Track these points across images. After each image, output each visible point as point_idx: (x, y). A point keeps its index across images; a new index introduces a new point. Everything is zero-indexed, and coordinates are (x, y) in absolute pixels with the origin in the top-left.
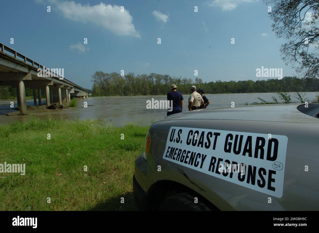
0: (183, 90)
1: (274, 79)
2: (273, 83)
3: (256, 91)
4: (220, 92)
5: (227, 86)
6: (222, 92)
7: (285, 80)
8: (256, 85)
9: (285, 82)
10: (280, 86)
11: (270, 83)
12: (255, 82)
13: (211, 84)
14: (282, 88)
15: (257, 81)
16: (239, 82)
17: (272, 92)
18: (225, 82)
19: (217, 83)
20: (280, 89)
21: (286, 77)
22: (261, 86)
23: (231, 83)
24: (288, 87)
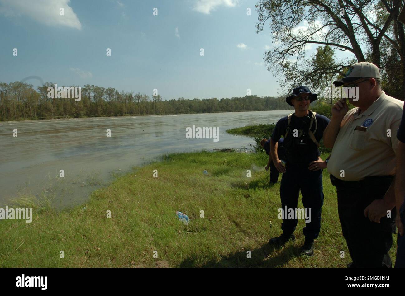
0: (137, 110)
1: (237, 98)
2: (237, 102)
3: (221, 111)
4: (184, 112)
5: (191, 105)
6: (186, 112)
8: (221, 104)
9: (247, 100)
10: (243, 105)
11: (234, 102)
12: (220, 100)
13: (173, 102)
14: (245, 107)
15: (221, 100)
16: (204, 100)
17: (236, 112)
18: (189, 100)
19: (179, 100)
20: (243, 108)
22: (226, 105)
23: (195, 101)
24: (251, 106)
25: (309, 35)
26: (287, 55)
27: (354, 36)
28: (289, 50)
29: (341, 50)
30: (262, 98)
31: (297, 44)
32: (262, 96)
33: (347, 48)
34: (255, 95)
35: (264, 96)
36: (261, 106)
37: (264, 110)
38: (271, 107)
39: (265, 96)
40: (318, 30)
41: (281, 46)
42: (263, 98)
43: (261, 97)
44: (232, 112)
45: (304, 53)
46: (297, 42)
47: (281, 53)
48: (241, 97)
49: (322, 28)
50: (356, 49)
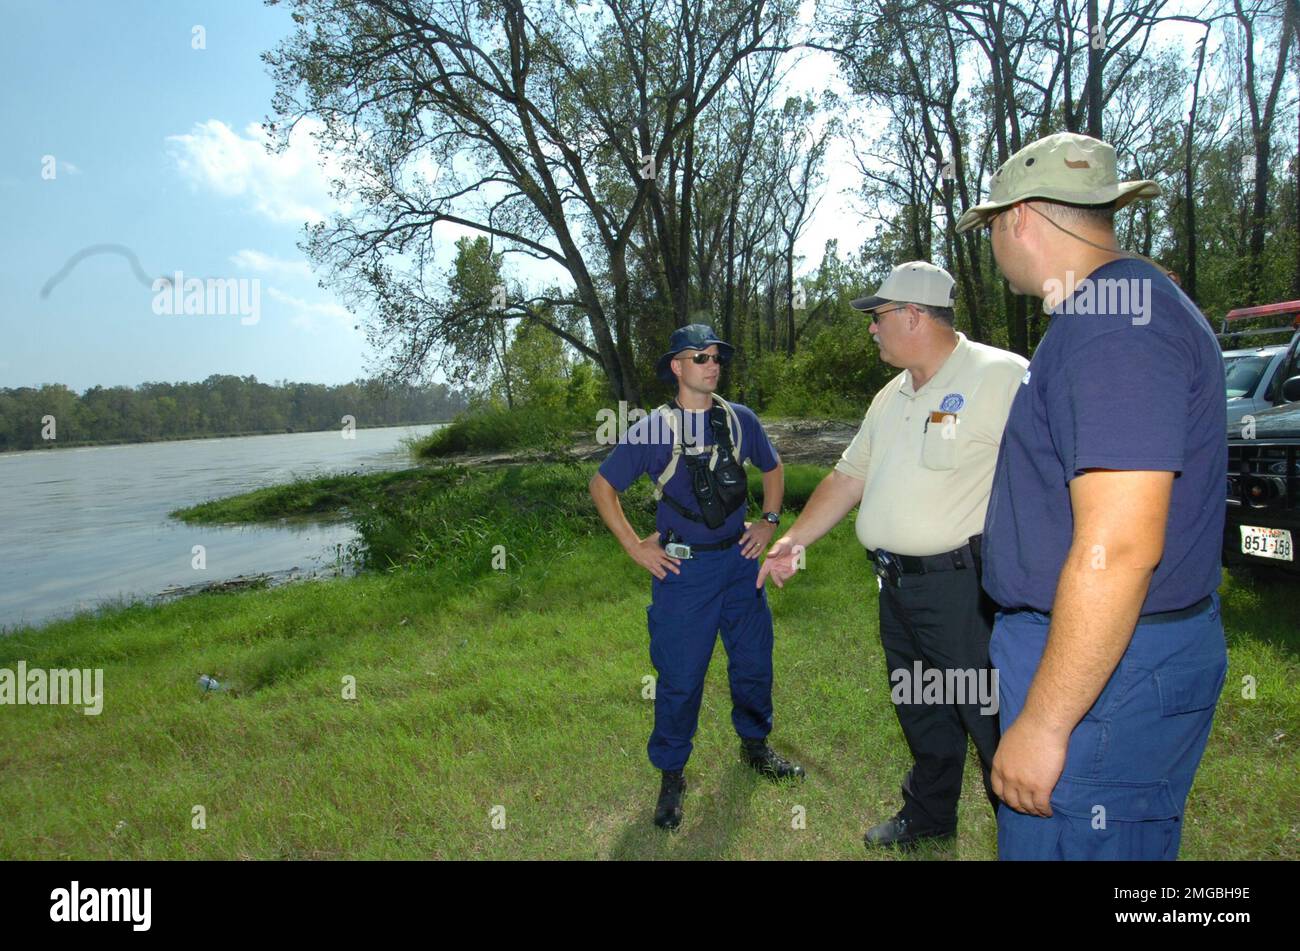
1: (169, 385)
2: (167, 400)
3: (92, 438)
7: (215, 388)
8: (88, 409)
9: (217, 396)
10: (198, 411)
11: (155, 401)
12: (81, 392)
14: (206, 419)
15: (90, 392)
17: (169, 440)
20: (200, 425)
21: (217, 376)
22: (117, 416)
24: (233, 418)
25: (443, 199)
26: (382, 247)
27: (565, 223)
28: (388, 231)
29: (535, 255)
30: (275, 389)
31: (411, 219)
32: (277, 382)
33: (551, 253)
34: (248, 376)
35: (285, 381)
36: (278, 417)
37: (290, 431)
38: (313, 419)
39: (289, 382)
40: (469, 189)
41: (361, 215)
42: (282, 386)
43: (271, 383)
44: (151, 441)
45: (432, 249)
46: (413, 210)
47: (363, 237)
48: (184, 384)
49: (478, 185)
50: (572, 260)
